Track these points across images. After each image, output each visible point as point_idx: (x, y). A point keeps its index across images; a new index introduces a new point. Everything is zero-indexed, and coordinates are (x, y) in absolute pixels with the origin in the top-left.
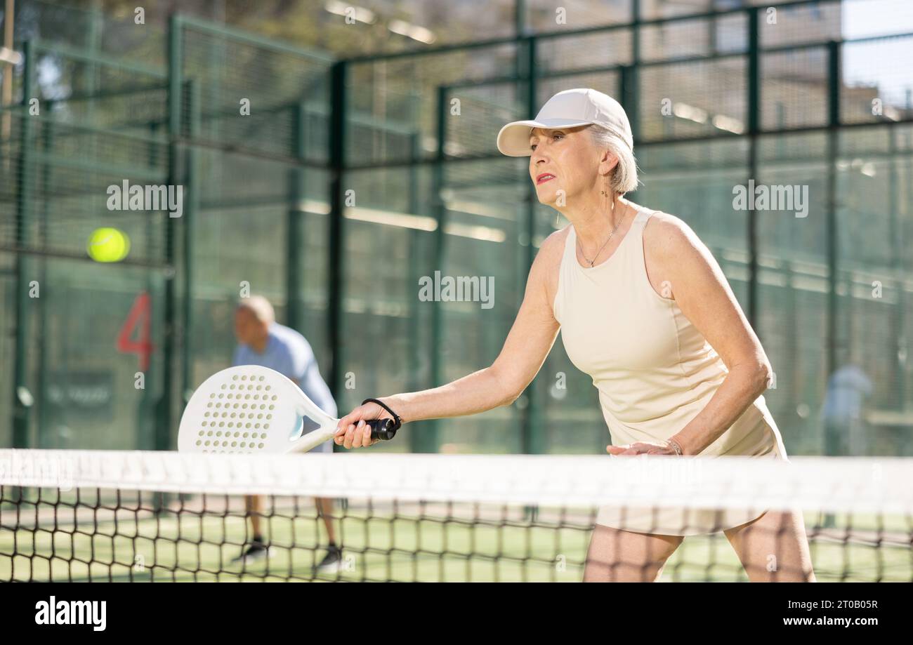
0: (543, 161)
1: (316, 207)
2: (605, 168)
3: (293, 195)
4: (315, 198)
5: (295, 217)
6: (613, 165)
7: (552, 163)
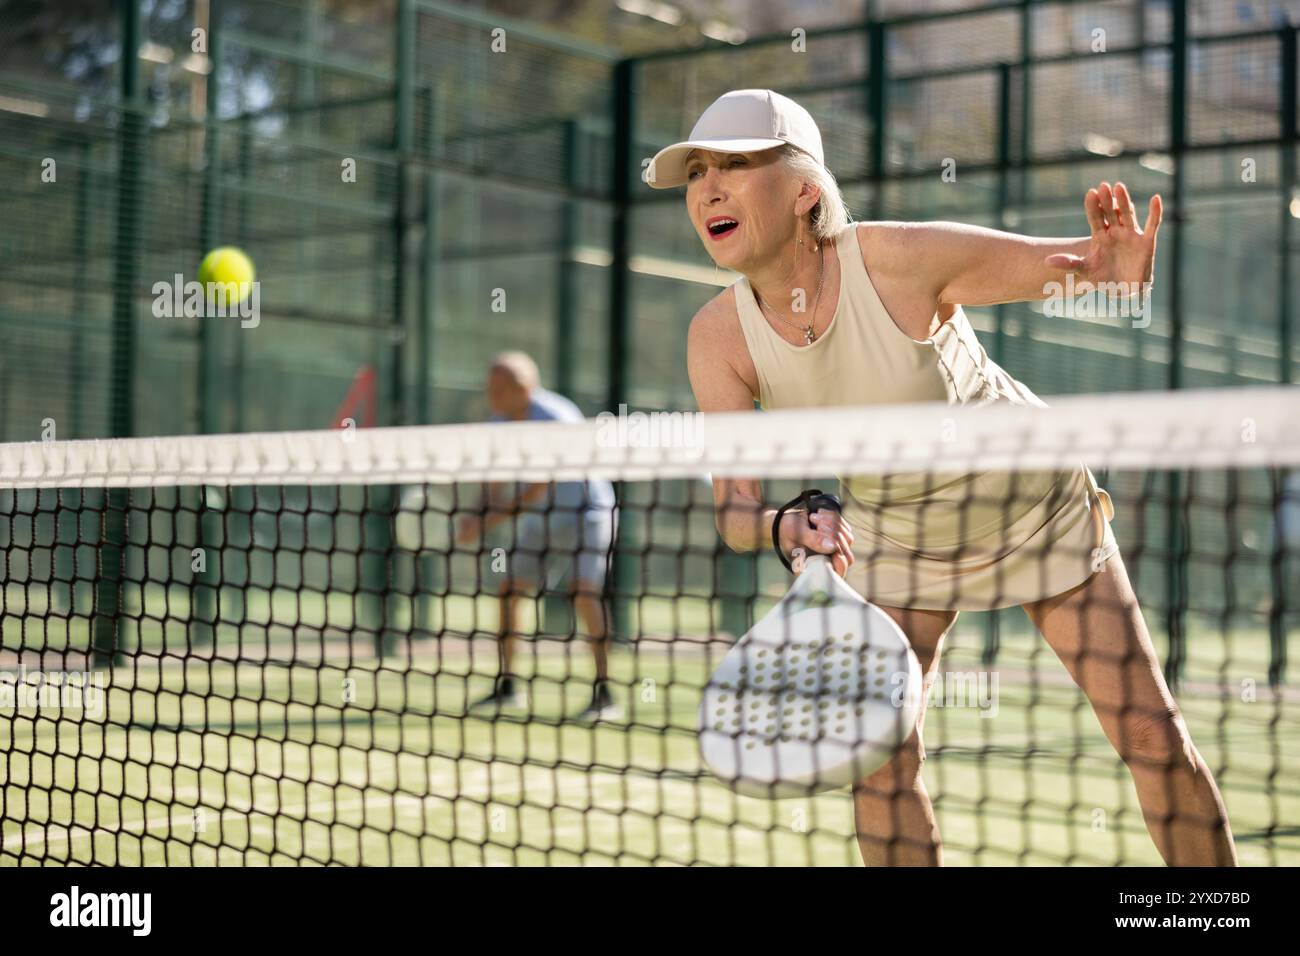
0: (719, 199)
1: (594, 256)
2: (802, 207)
3: (565, 242)
4: (592, 244)
5: (567, 269)
6: (812, 204)
7: (731, 199)
